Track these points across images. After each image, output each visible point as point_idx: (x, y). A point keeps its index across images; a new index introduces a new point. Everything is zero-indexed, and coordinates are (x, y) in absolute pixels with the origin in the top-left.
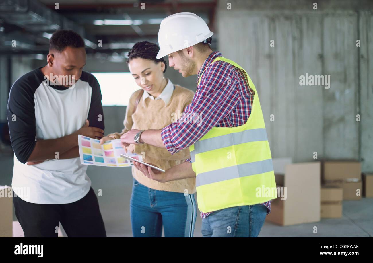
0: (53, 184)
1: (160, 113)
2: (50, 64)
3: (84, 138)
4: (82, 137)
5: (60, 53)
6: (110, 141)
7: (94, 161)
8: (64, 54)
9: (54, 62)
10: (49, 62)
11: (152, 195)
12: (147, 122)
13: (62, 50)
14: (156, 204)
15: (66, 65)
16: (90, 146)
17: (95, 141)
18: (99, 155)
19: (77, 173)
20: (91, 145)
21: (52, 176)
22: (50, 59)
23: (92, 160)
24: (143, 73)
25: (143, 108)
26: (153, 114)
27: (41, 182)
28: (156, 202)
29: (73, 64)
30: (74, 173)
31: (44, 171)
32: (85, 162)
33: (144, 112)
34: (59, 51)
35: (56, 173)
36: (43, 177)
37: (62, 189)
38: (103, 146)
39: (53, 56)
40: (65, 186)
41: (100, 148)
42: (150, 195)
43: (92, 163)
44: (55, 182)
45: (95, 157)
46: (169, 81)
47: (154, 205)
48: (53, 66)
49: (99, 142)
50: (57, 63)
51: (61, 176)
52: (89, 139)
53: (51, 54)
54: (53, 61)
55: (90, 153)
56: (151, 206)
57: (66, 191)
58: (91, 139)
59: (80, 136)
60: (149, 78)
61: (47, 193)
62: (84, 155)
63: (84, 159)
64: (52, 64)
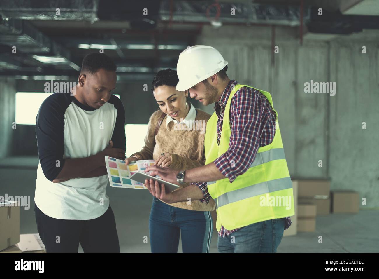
0: (77, 200)
1: (184, 137)
2: (81, 84)
3: (111, 159)
4: (109, 158)
5: (93, 74)
6: (135, 162)
7: (122, 184)
8: (97, 75)
9: (86, 82)
10: (80, 83)
11: (172, 211)
12: (170, 145)
13: (95, 71)
14: (176, 219)
15: (97, 86)
16: (116, 168)
17: (120, 161)
18: (126, 176)
19: (99, 191)
20: (118, 166)
21: (77, 193)
22: (81, 80)
23: (120, 183)
24: (169, 99)
25: (166, 130)
26: (176, 137)
27: (65, 199)
28: (176, 217)
29: (105, 86)
30: (96, 190)
31: (70, 187)
32: (114, 185)
33: (167, 135)
34: (92, 72)
35: (80, 190)
36: (68, 193)
37: (86, 205)
38: (128, 167)
39: (85, 76)
40: (89, 203)
41: (127, 169)
42: (171, 210)
43: (121, 186)
44: (79, 199)
45: (123, 179)
46: (192, 106)
47: (173, 221)
48: (84, 86)
49: (125, 162)
50: (88, 83)
51: (84, 193)
52: (115, 160)
53: (83, 75)
54: (84, 81)
55: (118, 175)
56: (172, 221)
57: (88, 207)
58: (117, 160)
59: (106, 157)
60: (175, 104)
61: (71, 209)
62: (112, 176)
63: (113, 182)
64: (83, 84)
